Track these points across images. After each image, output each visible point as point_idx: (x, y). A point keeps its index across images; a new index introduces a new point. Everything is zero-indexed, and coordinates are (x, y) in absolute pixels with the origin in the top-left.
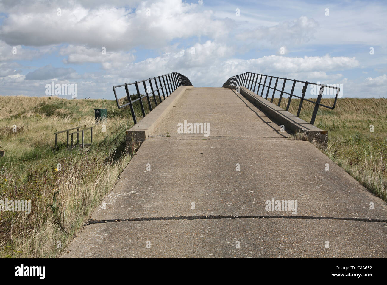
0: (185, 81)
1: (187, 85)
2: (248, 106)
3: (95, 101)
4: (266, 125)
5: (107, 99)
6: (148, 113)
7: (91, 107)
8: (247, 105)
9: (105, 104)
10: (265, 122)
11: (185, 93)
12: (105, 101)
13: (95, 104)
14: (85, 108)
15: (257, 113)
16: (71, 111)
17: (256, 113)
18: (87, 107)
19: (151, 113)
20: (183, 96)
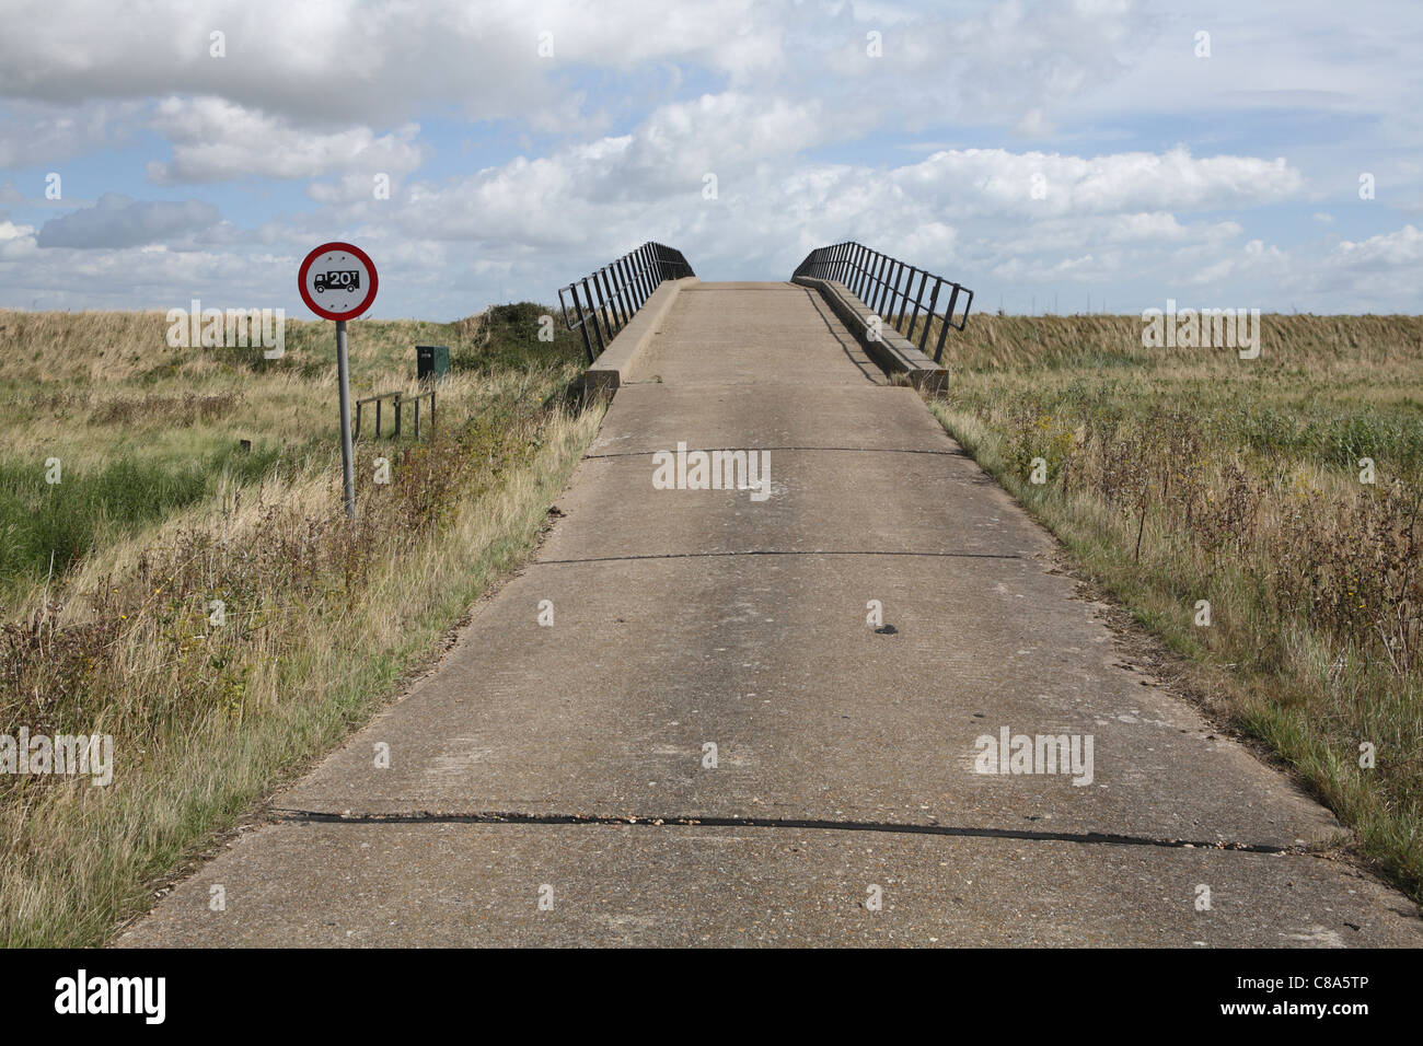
0: (669, 263)
1: (680, 276)
2: (832, 332)
3: (393, 326)
4: (854, 366)
5: (427, 320)
6: (608, 344)
7: (382, 344)
8: (830, 328)
9: (421, 333)
10: (853, 361)
11: (677, 301)
12: (423, 325)
13: (392, 334)
14: (363, 345)
15: (848, 345)
16: (324, 356)
17: (844, 345)
18: (371, 343)
19: (614, 343)
20: (673, 308)
